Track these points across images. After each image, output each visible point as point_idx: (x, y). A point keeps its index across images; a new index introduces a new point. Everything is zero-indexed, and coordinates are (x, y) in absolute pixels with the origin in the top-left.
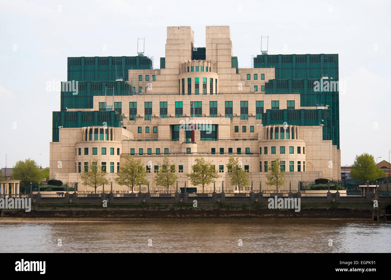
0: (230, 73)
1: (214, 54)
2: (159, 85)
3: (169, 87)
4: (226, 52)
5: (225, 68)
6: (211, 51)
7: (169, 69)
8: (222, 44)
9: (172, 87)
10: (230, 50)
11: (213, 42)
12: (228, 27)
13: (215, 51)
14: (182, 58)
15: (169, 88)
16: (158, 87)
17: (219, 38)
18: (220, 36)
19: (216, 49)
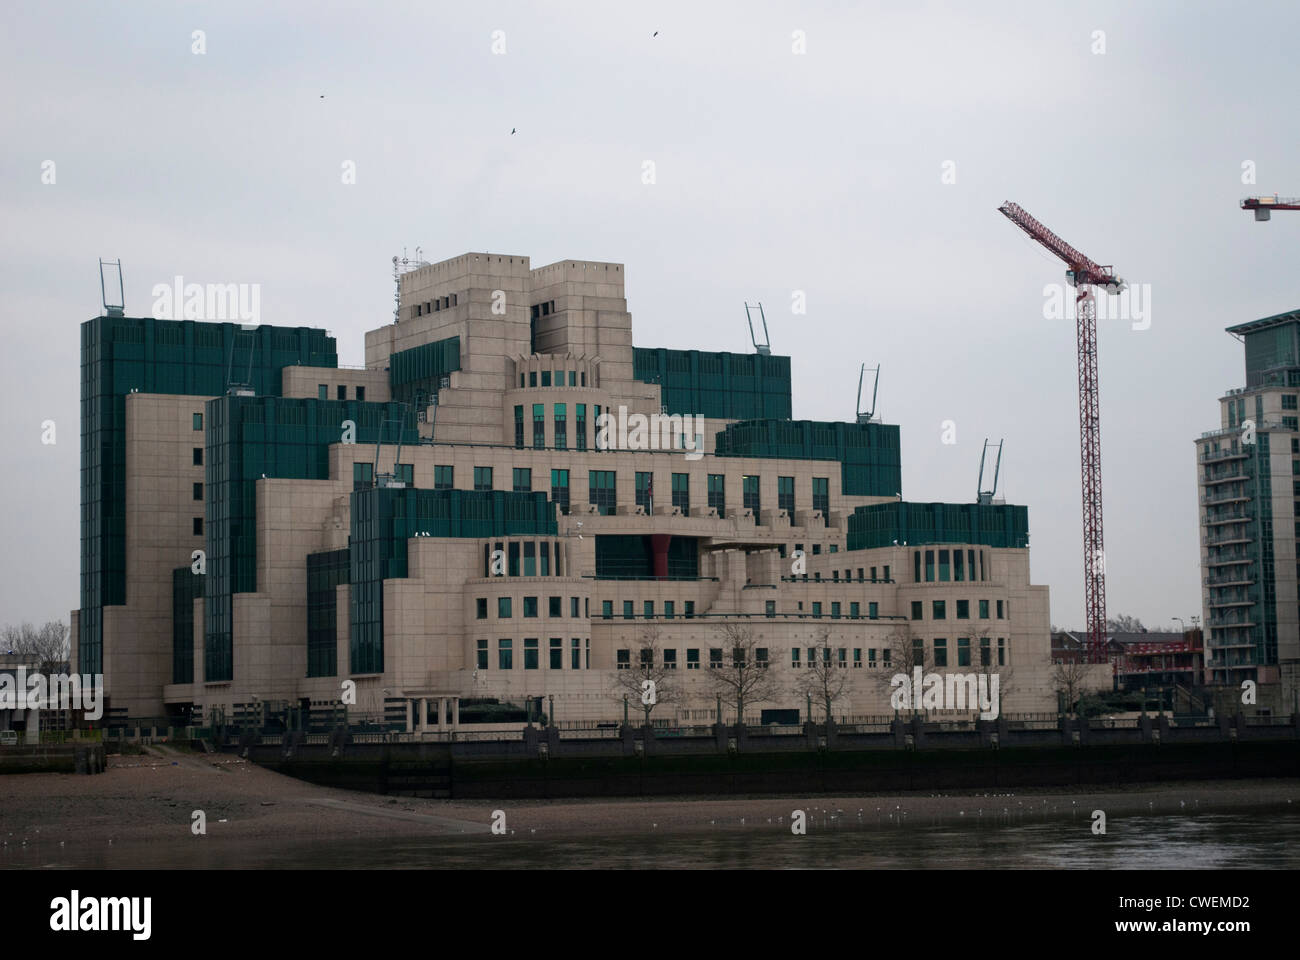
0: (630, 393)
1: (590, 339)
2: (455, 419)
3: (481, 425)
4: (619, 337)
5: (617, 380)
6: (581, 329)
7: (481, 373)
8: (610, 313)
9: (488, 425)
10: (627, 331)
11: (587, 306)
12: (619, 268)
13: (591, 332)
14: (510, 344)
15: (479, 428)
16: (452, 424)
17: (600, 296)
18: (602, 290)
19: (594, 325)
